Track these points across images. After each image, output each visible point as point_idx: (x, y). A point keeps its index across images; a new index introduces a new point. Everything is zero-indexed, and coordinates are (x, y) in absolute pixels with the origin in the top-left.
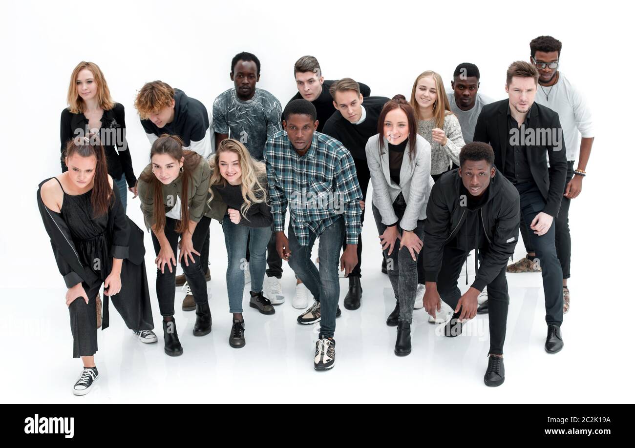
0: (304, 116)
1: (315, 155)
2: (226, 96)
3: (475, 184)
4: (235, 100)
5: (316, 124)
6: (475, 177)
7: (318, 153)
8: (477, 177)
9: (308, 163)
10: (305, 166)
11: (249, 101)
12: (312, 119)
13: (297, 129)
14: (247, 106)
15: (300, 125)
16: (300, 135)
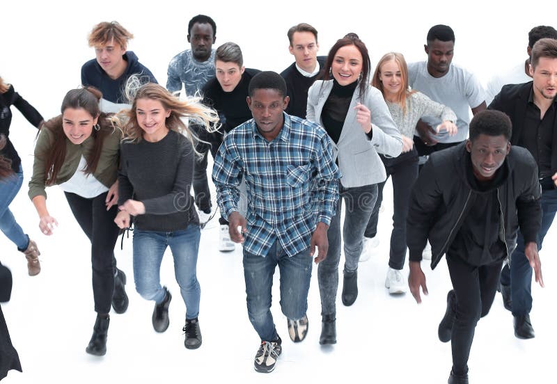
0: (271, 91)
1: (288, 138)
2: (182, 57)
3: (490, 164)
4: (191, 61)
5: (286, 100)
6: (491, 156)
7: (293, 136)
8: (493, 155)
9: (280, 149)
10: (277, 153)
11: (205, 63)
12: (280, 95)
13: (263, 107)
14: (203, 67)
15: (267, 103)
16: (267, 114)
